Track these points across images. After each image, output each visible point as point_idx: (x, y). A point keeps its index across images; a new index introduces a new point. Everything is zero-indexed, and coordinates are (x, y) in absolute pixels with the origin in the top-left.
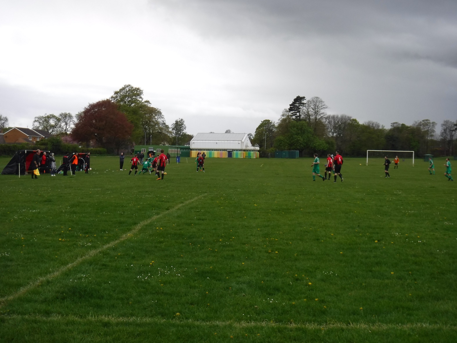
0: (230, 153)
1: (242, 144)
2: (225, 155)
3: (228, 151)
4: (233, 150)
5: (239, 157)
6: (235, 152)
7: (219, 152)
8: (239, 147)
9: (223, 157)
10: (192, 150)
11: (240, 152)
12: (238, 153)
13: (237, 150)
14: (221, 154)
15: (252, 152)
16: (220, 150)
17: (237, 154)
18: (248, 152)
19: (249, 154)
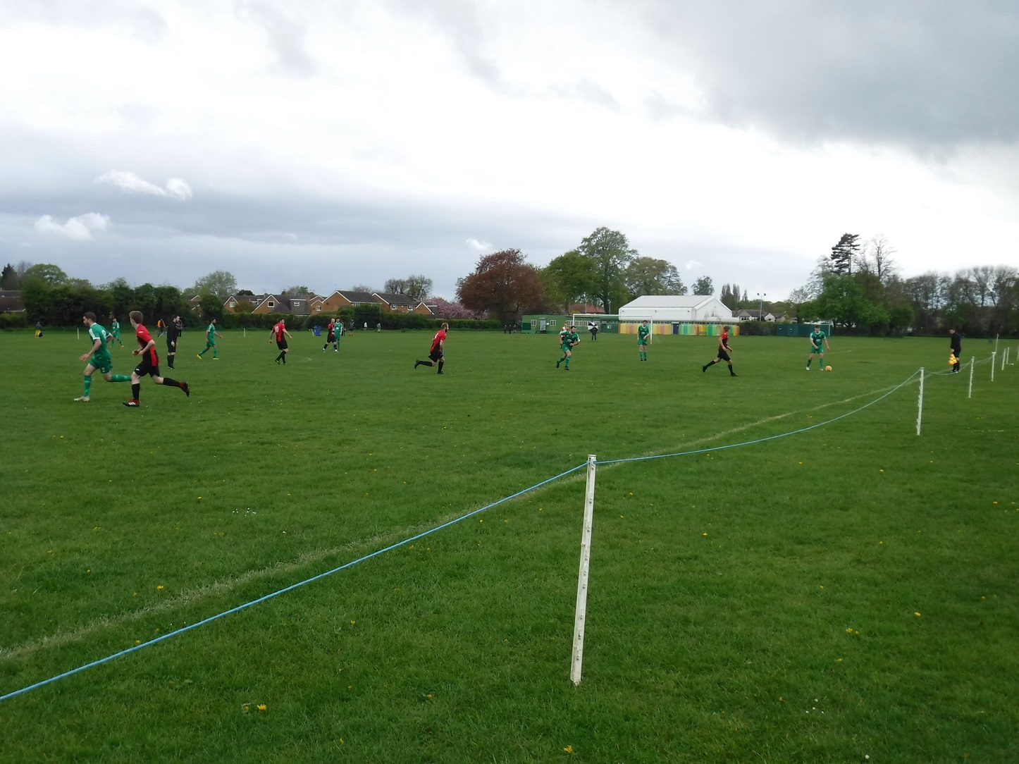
0: (676, 327)
1: (694, 312)
2: (668, 330)
3: (674, 324)
4: (681, 322)
5: (689, 333)
6: (683, 325)
7: (660, 325)
8: (689, 318)
9: (666, 333)
10: (621, 322)
11: (689, 325)
12: (687, 327)
13: (686, 322)
14: (662, 329)
15: (714, 326)
16: (662, 322)
17: (685, 329)
18: (708, 326)
19: (710, 329)
